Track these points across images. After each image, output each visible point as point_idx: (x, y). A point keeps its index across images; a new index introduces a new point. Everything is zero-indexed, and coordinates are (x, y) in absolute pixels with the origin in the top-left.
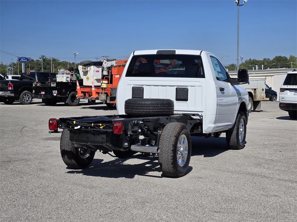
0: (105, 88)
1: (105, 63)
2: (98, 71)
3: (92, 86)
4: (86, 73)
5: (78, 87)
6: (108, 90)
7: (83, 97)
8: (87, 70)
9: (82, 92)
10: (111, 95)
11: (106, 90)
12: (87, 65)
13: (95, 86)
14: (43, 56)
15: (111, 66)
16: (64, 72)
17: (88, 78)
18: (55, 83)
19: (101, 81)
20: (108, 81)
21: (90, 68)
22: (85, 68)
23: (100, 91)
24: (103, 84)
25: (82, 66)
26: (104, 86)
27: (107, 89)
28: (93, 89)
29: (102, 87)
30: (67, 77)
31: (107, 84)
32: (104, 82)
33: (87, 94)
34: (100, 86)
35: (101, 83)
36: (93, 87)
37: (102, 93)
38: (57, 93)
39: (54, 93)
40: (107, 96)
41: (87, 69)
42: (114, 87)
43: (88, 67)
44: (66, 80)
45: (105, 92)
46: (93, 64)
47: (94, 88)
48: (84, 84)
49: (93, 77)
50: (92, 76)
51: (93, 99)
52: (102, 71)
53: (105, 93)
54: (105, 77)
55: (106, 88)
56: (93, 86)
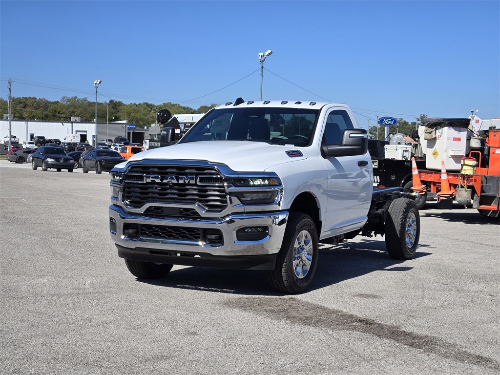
0: (469, 176)
1: (477, 121)
2: (459, 140)
3: (440, 171)
4: (432, 142)
5: (415, 172)
6: (475, 181)
7: (424, 193)
8: (434, 137)
9: (423, 182)
10: (482, 191)
11: (472, 180)
12: (436, 125)
13: (448, 171)
14: (424, 115)
15: (490, 128)
16: (401, 139)
17: (435, 154)
18: (377, 161)
19: (462, 161)
20: (478, 161)
21: (440, 131)
22: (431, 133)
23: (459, 181)
24: (465, 167)
25: (426, 126)
26: (468, 171)
27: (473, 178)
28: (444, 177)
29: (463, 172)
30: (404, 151)
31: (474, 166)
32: (468, 162)
33: (432, 186)
34: (459, 172)
35: (462, 165)
36: (444, 173)
37: (462, 187)
38: (379, 181)
39: (374, 182)
40: (474, 193)
41: (434, 133)
42: (492, 175)
43: (436, 129)
44: (403, 156)
45: (469, 185)
46: (446, 123)
47: (446, 175)
48: (428, 166)
49: (446, 151)
50: (445, 149)
51: (442, 198)
52: (469, 139)
53: (469, 187)
54: (472, 153)
55: (472, 176)
56: (443, 171)
